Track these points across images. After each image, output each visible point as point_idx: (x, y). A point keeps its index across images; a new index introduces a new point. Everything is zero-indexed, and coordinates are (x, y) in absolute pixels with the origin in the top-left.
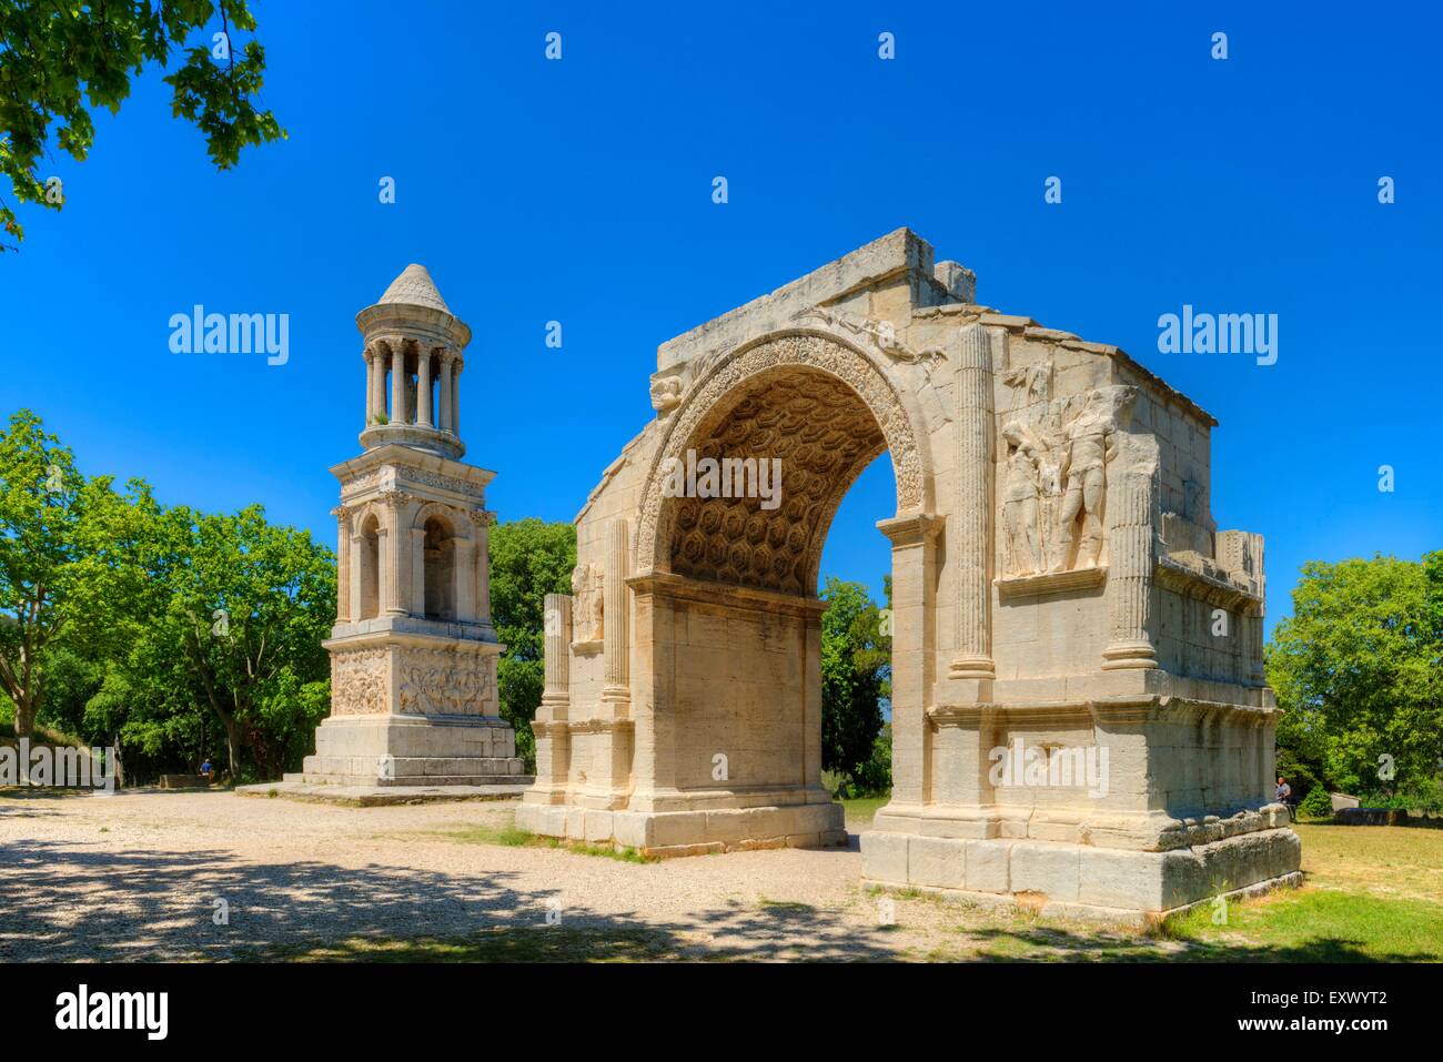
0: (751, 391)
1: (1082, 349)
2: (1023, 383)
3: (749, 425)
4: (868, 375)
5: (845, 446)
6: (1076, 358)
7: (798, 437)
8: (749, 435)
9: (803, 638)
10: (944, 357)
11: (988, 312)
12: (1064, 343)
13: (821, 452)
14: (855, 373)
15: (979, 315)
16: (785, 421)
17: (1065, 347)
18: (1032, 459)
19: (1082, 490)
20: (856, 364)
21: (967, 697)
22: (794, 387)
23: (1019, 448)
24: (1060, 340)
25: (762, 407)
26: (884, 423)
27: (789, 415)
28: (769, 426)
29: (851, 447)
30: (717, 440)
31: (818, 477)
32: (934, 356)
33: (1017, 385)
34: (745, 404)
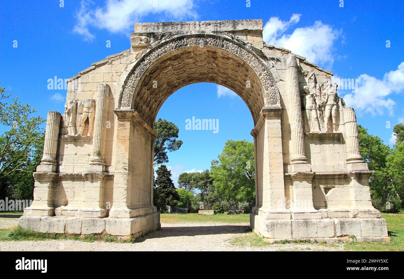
1: (323, 71)
4: (252, 59)
6: (321, 73)
9: (152, 146)
10: (280, 61)
12: (317, 68)
14: (247, 57)
17: (317, 69)
18: (314, 98)
19: (331, 110)
20: (246, 54)
21: (305, 169)
23: (309, 94)
24: (316, 67)
26: (260, 75)
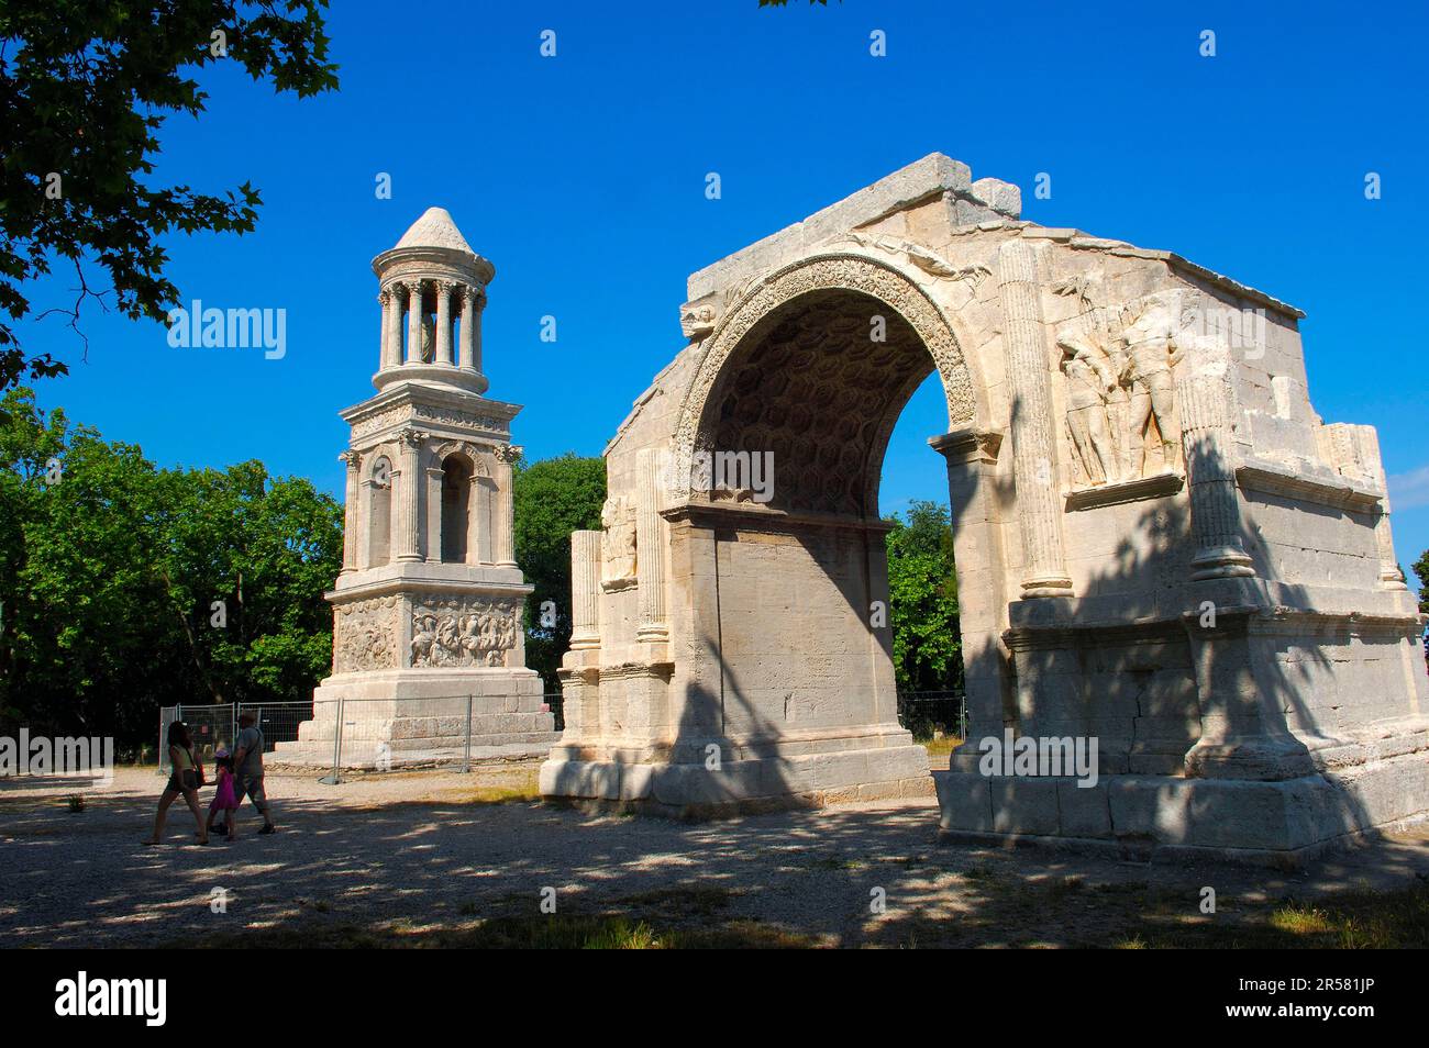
0: (787, 315)
1: (1135, 256)
2: (1074, 291)
3: (788, 347)
4: (908, 294)
5: (898, 360)
6: (1128, 264)
7: (843, 356)
8: (789, 357)
9: (866, 562)
10: (988, 272)
11: (1030, 226)
12: (1113, 250)
13: (870, 368)
15: (1022, 229)
16: (828, 341)
17: (1114, 254)
18: (1090, 367)
19: (1149, 394)
20: (895, 284)
22: (835, 308)
23: (1076, 356)
24: (1110, 248)
25: (801, 330)
27: (831, 335)
28: (811, 347)
29: (904, 361)
30: (755, 365)
31: (870, 393)
32: (977, 271)
33: (1068, 294)
34: (783, 327)
